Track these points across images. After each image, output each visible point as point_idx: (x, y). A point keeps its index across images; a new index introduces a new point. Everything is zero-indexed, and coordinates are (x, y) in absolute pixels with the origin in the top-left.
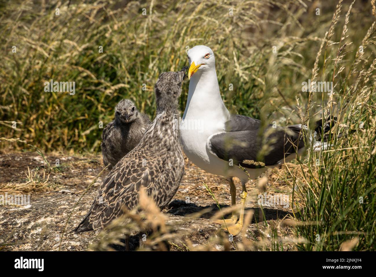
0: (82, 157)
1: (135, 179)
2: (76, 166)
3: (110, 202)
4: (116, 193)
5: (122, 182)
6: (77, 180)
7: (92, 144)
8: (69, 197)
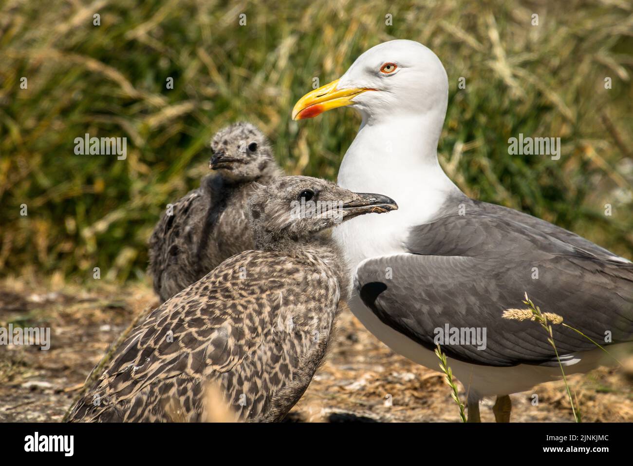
0: (84, 295)
1: (191, 341)
2: (68, 319)
3: (119, 394)
4: (137, 372)
5: (158, 347)
6: (70, 356)
7: (111, 258)
8: (48, 401)
